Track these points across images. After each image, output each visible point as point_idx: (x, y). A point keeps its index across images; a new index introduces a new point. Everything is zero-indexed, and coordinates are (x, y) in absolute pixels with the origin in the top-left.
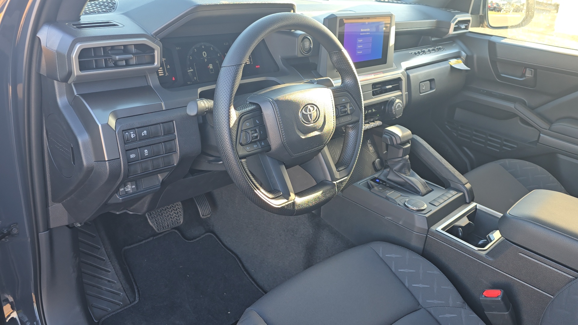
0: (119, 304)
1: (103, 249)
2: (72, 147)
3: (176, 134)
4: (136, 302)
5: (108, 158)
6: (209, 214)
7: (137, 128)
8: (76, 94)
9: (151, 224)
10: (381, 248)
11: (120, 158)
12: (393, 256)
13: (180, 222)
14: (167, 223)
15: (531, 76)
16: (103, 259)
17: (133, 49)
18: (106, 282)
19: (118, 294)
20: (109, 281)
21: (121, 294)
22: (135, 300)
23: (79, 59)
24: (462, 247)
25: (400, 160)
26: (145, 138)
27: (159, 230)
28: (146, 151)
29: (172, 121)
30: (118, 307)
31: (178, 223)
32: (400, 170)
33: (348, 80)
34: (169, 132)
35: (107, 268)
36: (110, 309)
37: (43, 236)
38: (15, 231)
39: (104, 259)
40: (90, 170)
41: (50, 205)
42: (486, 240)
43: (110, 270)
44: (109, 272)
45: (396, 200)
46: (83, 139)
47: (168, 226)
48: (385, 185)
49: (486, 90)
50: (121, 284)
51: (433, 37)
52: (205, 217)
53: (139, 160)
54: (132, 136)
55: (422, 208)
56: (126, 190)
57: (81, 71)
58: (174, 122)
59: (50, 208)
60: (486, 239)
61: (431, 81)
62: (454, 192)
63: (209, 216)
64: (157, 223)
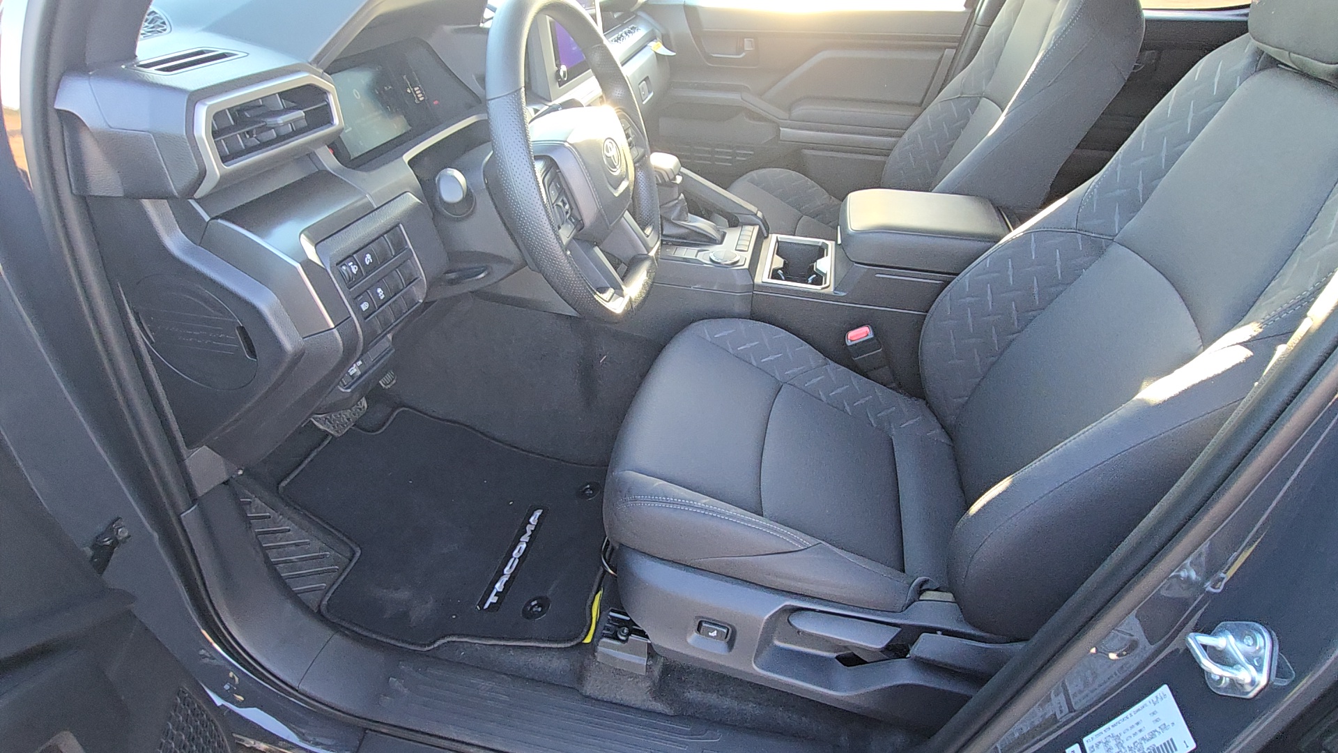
0: (333, 571)
1: (257, 501)
2: (242, 325)
3: (411, 247)
4: (358, 554)
5: (334, 323)
6: (393, 380)
7: (354, 253)
8: (209, 219)
9: (321, 427)
10: (704, 329)
11: (350, 316)
12: (725, 333)
13: (364, 407)
14: (346, 416)
15: (752, 49)
16: (267, 516)
17: (280, 104)
18: (293, 548)
19: (324, 556)
20: (296, 545)
21: (326, 555)
22: (354, 554)
23: (214, 138)
24: (789, 290)
25: (677, 203)
26: (373, 266)
27: (337, 432)
28: (379, 290)
29: (397, 225)
30: (334, 575)
31: (360, 409)
32: (679, 218)
33: (618, 92)
34: (400, 246)
35: (281, 526)
36: (324, 584)
37: (189, 515)
38: (123, 533)
39: (268, 514)
40: (299, 356)
41: (185, 456)
42: (814, 276)
43: (288, 528)
44: (289, 530)
45: (697, 258)
46: (266, 303)
47: (348, 419)
48: (667, 244)
49: (696, 83)
50: (319, 539)
51: (614, 12)
52: (389, 386)
53: (375, 311)
54: (355, 271)
55: (735, 260)
56: (351, 374)
57: (226, 164)
58: (401, 225)
59: (187, 462)
60: (816, 273)
61: (646, 79)
62: (750, 228)
63: (394, 382)
64: (331, 423)
